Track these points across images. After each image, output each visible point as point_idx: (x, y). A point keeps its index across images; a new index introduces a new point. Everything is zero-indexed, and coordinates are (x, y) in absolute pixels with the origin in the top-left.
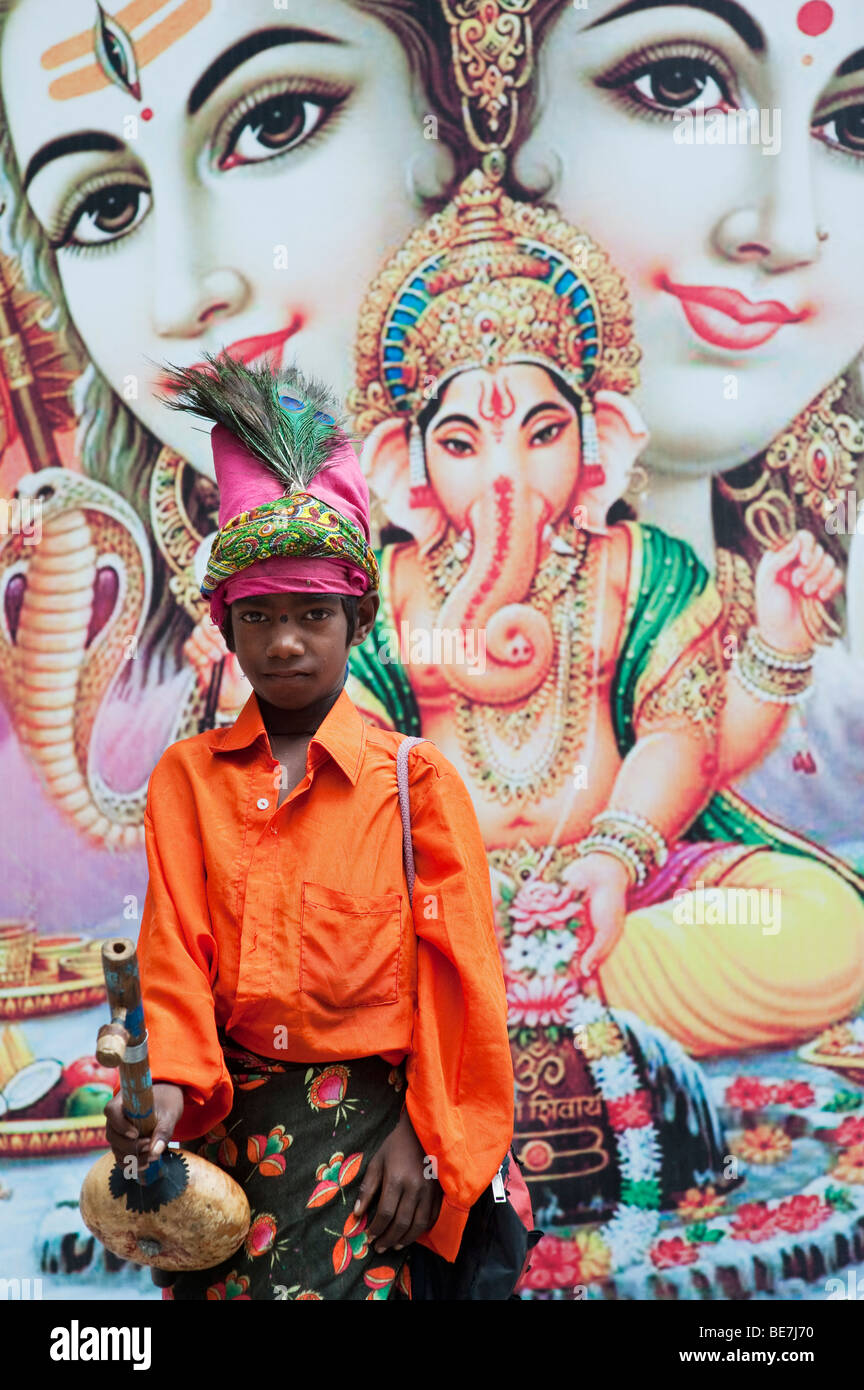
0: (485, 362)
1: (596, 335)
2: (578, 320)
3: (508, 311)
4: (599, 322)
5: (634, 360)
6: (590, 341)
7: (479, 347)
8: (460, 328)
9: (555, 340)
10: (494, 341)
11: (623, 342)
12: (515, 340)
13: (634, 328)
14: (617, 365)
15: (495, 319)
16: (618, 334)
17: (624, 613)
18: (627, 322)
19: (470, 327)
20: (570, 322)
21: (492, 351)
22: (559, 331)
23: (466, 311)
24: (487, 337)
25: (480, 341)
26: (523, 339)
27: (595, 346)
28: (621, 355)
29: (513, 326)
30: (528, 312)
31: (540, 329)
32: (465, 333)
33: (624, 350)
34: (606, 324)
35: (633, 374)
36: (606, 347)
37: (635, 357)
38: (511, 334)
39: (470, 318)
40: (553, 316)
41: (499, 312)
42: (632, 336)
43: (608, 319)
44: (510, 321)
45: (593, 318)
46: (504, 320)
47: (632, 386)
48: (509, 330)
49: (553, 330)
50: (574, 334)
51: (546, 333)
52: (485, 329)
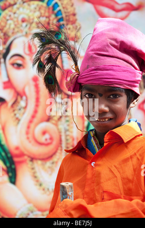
0: (24, 33)
1: (63, 20)
2: (57, 15)
3: (31, 14)
4: (64, 15)
5: (78, 29)
6: (62, 23)
7: (22, 28)
8: (14, 22)
9: (49, 23)
10: (26, 26)
11: (74, 22)
12: (34, 25)
13: (77, 17)
14: (72, 31)
15: (26, 17)
16: (71, 19)
17: (83, 123)
18: (74, 15)
19: (18, 21)
20: (53, 16)
21: (26, 30)
22: (50, 20)
23: (16, 15)
24: (24, 24)
25: (22, 26)
26: (37, 24)
27: (63, 25)
28: (73, 27)
29: (33, 19)
30: (37, 14)
31: (43, 20)
32: (16, 23)
33: (74, 25)
34: (66, 16)
35: (78, 34)
36: (67, 24)
37: (78, 27)
38: (32, 23)
39: (17, 18)
40: (47, 14)
41: (27, 15)
42: (76, 20)
43: (67, 14)
44: (32, 18)
45: (61, 14)
46: (29, 17)
47: (78, 39)
48: (31, 21)
49: (47, 20)
50: (55, 21)
51: (45, 21)
52: (23, 21)
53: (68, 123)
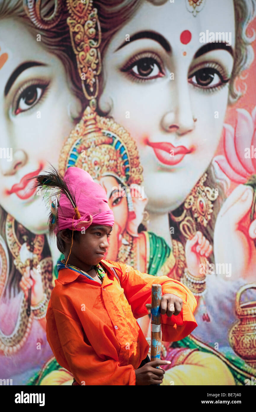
0: (96, 176)
1: (128, 164)
2: (123, 158)
3: (102, 157)
4: (129, 159)
5: (141, 172)
6: (127, 166)
7: (94, 171)
8: (88, 165)
9: (116, 166)
10: (98, 169)
11: (137, 165)
12: (105, 168)
13: (140, 160)
14: (136, 174)
15: (98, 160)
16: (135, 163)
17: (146, 265)
18: (138, 158)
19: (91, 164)
20: (120, 159)
21: (98, 172)
22: (117, 163)
23: (90, 158)
24: (96, 167)
25: (94, 169)
26: (107, 167)
27: (128, 167)
28: (137, 170)
29: (104, 162)
30: (107, 157)
31: (112, 162)
32: (90, 166)
33: (137, 168)
34: (131, 159)
35: (141, 177)
36: (132, 168)
37: (141, 170)
38: (103, 166)
39: (91, 161)
40: (115, 158)
41: (99, 158)
42: (139, 163)
43: (132, 157)
44: (102, 161)
45: (127, 157)
46: (101, 160)
47: (141, 181)
48: (102, 164)
49: (115, 163)
50: (122, 164)
51: (114, 164)
52: (96, 164)
53: (132, 265)
